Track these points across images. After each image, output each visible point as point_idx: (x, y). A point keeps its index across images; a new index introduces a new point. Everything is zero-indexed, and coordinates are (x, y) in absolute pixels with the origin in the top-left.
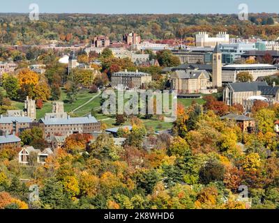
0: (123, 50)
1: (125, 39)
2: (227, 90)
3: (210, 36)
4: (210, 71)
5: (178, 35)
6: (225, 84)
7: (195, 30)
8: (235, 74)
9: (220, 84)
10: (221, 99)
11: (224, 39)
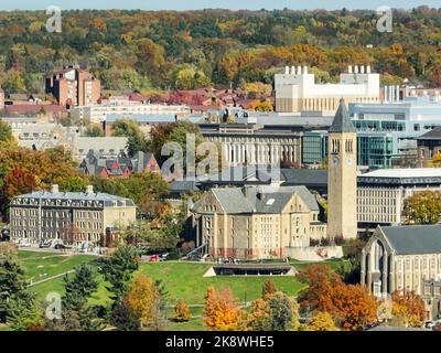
0: (45, 124)
1: (53, 90)
2: (374, 250)
3: (321, 80)
4: (320, 189)
5: (220, 78)
6: (367, 229)
7: (274, 61)
8: (399, 197)
9: (350, 232)
10: (354, 278)
11: (363, 89)
